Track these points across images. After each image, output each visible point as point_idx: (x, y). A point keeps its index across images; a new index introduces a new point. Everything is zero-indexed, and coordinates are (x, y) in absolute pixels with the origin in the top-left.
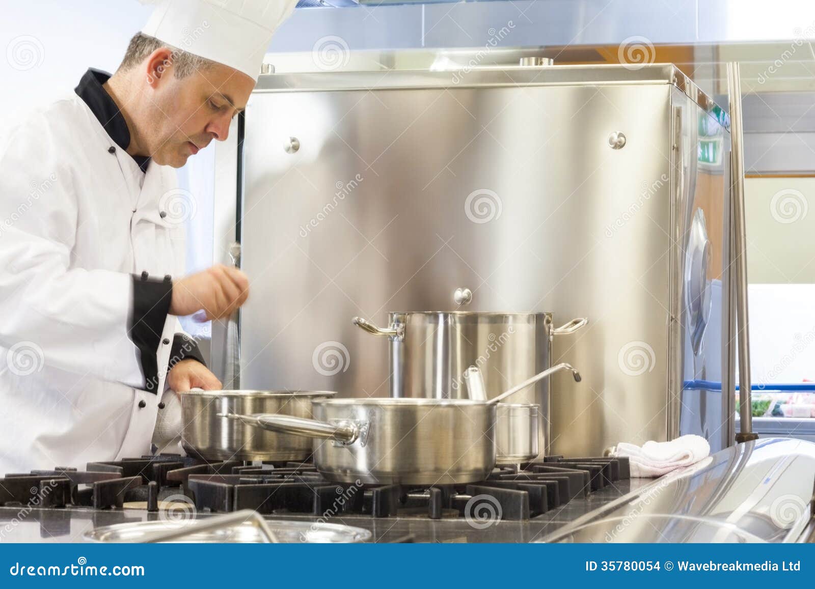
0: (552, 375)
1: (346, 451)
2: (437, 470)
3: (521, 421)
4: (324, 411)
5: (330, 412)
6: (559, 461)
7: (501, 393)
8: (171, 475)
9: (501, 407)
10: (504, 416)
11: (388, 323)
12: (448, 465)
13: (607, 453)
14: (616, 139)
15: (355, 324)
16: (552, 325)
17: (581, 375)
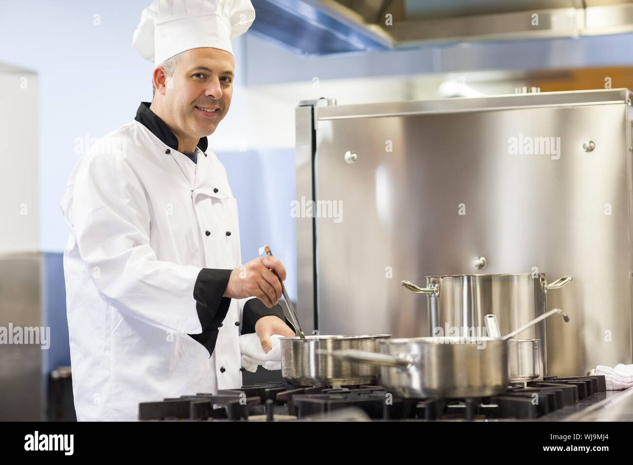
0: (547, 318)
1: (404, 375)
2: (470, 387)
3: (526, 351)
4: (388, 348)
5: (392, 348)
6: (554, 380)
7: (510, 332)
8: (279, 396)
9: (512, 342)
10: (515, 349)
11: (426, 284)
12: (477, 382)
13: (589, 373)
14: (588, 144)
15: (403, 285)
16: (546, 282)
17: (570, 317)
